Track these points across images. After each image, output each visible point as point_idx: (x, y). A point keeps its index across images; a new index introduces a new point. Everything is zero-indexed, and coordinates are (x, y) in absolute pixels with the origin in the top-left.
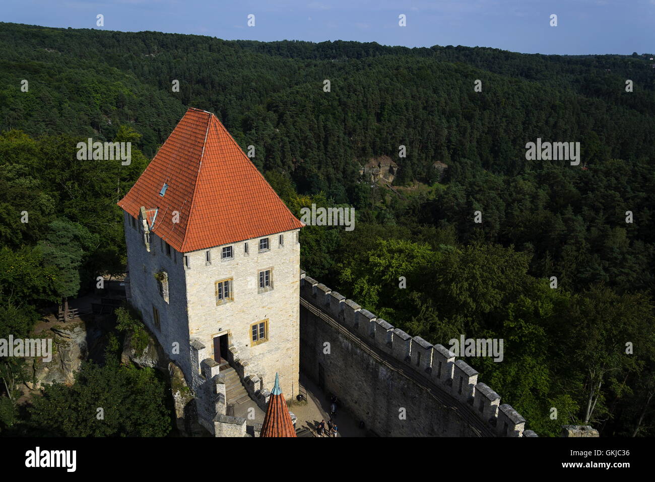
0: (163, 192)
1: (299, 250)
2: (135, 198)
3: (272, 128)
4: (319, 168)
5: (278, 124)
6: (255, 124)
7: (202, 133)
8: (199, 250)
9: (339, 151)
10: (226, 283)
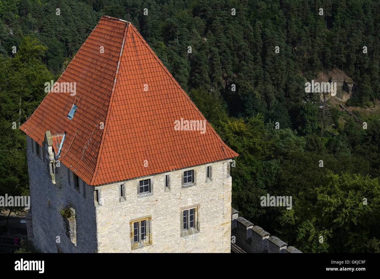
0: (71, 114)
1: (231, 184)
2: (40, 121)
3: (199, 36)
4: (256, 85)
5: (206, 32)
6: (178, 33)
7: (117, 45)
8: (112, 183)
9: (280, 64)
10: (143, 223)
